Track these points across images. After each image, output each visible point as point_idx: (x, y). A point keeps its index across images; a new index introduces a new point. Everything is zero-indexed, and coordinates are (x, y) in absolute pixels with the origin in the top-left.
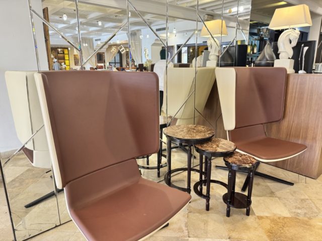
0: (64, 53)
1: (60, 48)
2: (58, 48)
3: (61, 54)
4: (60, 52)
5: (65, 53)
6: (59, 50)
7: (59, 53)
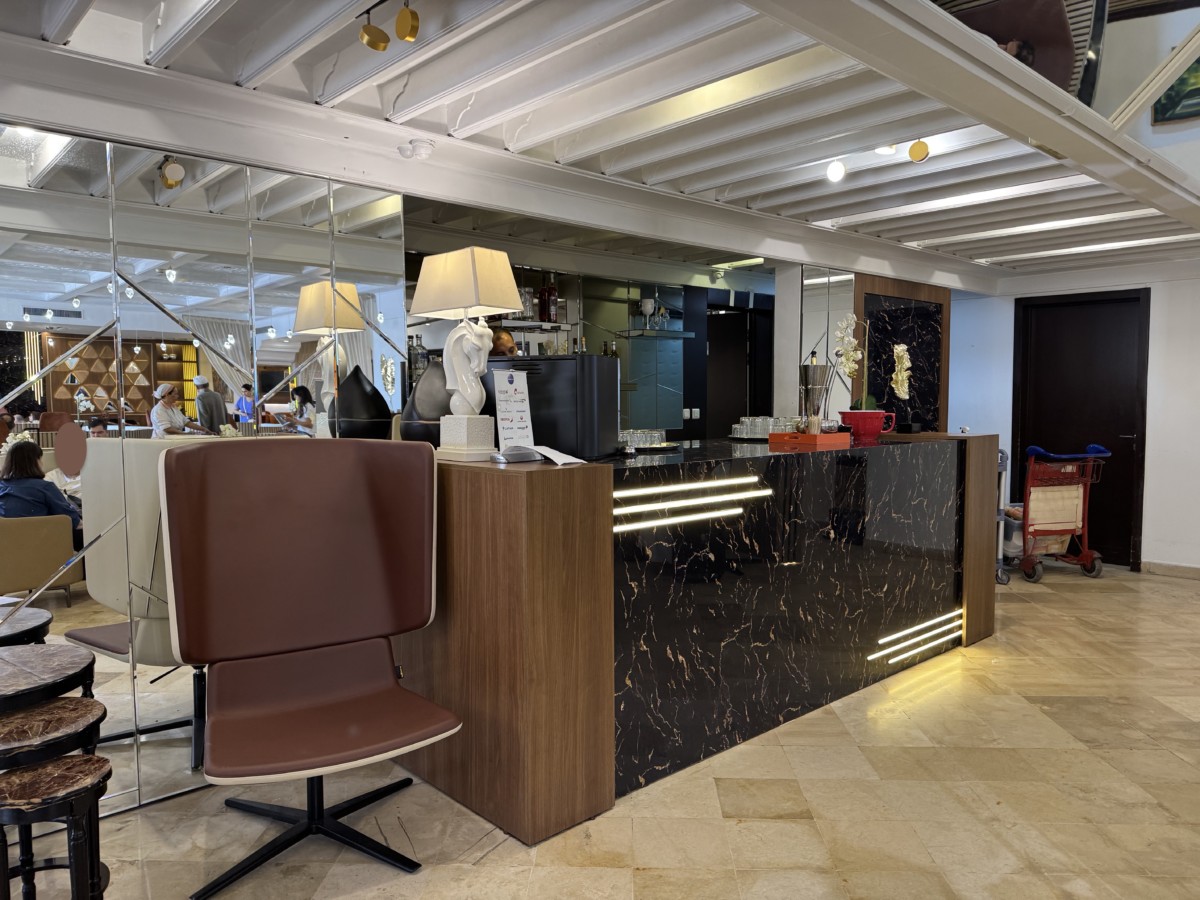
0: (179, 358)
1: (166, 342)
2: (160, 341)
3: (170, 360)
4: (165, 356)
5: (185, 357)
6: (163, 347)
7: (162, 359)
